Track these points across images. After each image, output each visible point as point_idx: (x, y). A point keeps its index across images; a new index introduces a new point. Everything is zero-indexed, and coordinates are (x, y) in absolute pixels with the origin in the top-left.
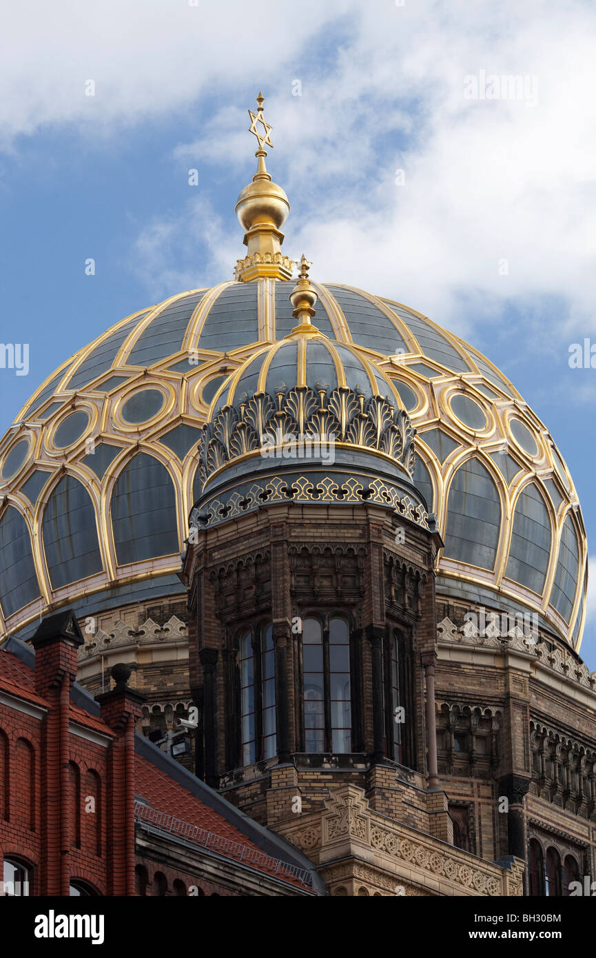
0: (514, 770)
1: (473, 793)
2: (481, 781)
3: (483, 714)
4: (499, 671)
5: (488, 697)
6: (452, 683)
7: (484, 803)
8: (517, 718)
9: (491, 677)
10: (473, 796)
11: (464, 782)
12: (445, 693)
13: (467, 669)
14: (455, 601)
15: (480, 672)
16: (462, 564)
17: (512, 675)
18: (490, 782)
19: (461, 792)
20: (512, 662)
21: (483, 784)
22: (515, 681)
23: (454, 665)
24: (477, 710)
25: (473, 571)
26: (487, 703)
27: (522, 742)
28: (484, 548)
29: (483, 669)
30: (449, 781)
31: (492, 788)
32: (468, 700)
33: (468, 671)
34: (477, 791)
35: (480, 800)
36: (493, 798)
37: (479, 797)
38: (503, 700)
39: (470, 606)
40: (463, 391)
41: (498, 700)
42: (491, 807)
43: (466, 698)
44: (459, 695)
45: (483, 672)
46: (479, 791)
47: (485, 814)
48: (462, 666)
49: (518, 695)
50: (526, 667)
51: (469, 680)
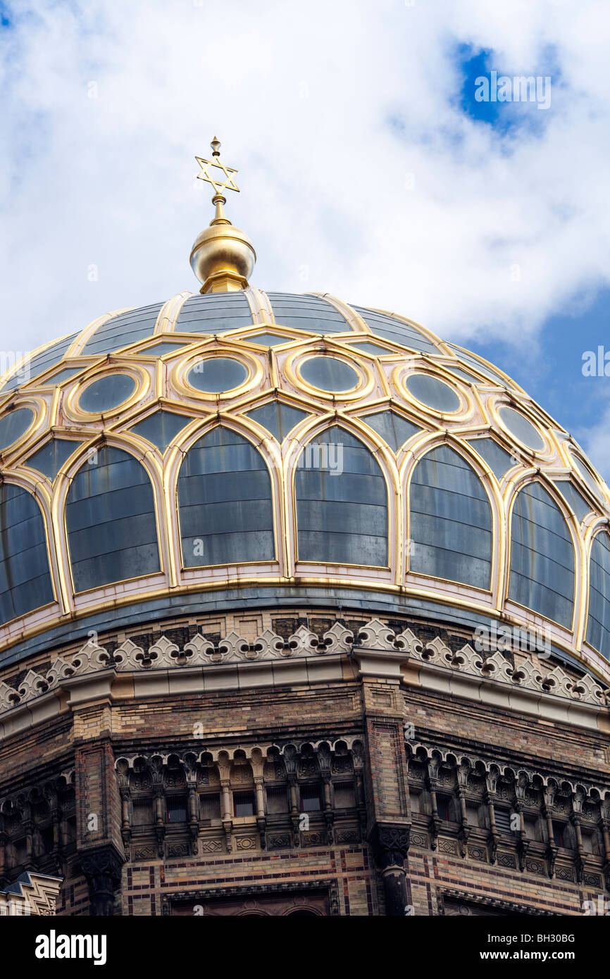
0: (378, 817)
1: (334, 866)
2: (347, 847)
3: (333, 749)
4: (349, 684)
5: (336, 723)
6: (280, 715)
7: (352, 878)
8: (383, 745)
9: (341, 696)
10: (335, 871)
11: (320, 854)
12: (270, 732)
13: (301, 692)
14: (310, 611)
15: (322, 692)
16: (333, 566)
17: (369, 685)
18: (360, 846)
19: (314, 869)
20: (366, 668)
21: (350, 851)
22: (377, 693)
23: (280, 689)
24: (324, 747)
25: (353, 572)
26: (337, 732)
27: (395, 776)
28: (367, 538)
29: (325, 686)
30: (297, 857)
31: (365, 854)
32: (306, 735)
33: (304, 693)
34: (340, 862)
35: (345, 875)
36: (367, 868)
37: (344, 870)
38: (360, 724)
39: (335, 615)
40: (325, 351)
41: (353, 724)
42: (364, 882)
43: (303, 732)
44: (291, 729)
45: (327, 691)
46: (344, 862)
47: (356, 893)
48: (294, 689)
49: (382, 712)
50: (395, 671)
51: (307, 707)
